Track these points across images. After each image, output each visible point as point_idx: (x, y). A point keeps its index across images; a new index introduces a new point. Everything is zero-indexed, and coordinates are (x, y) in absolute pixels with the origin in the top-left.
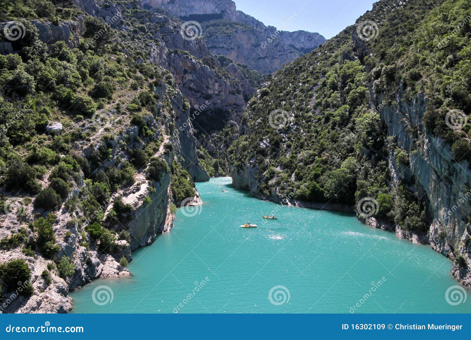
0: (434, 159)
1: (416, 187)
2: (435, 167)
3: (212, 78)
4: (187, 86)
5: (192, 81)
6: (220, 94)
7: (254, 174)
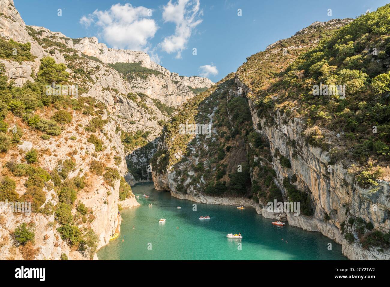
0: (313, 162)
1: (298, 183)
2: (314, 168)
3: (135, 109)
4: (116, 114)
5: (120, 111)
6: (141, 120)
7: (173, 178)
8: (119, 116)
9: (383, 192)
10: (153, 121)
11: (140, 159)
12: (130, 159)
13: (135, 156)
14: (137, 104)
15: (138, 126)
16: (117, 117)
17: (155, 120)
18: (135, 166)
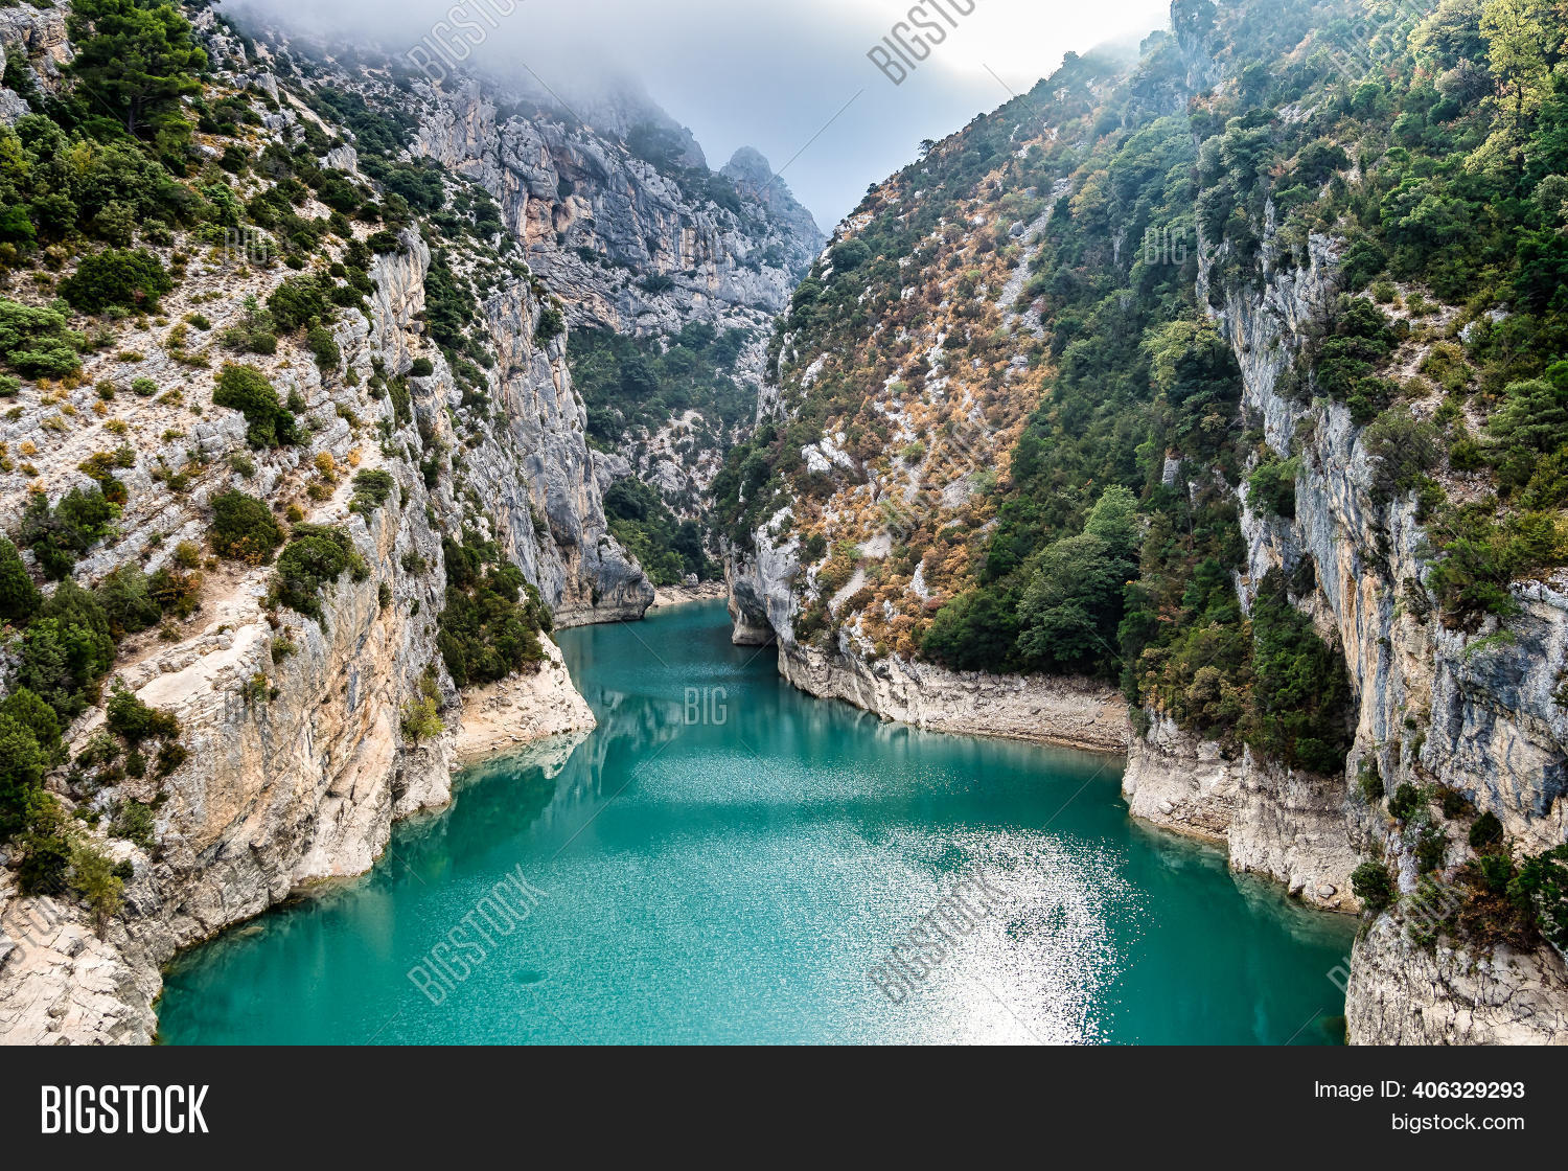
1: (1317, 599)
3: (667, 210)
4: (572, 243)
5: (591, 223)
6: (702, 269)
7: (781, 570)
8: (586, 255)
9: (1543, 652)
10: (764, 269)
11: (696, 475)
12: (646, 477)
13: (669, 458)
14: (680, 185)
15: (687, 303)
16: (576, 261)
17: (779, 266)
18: (672, 511)
